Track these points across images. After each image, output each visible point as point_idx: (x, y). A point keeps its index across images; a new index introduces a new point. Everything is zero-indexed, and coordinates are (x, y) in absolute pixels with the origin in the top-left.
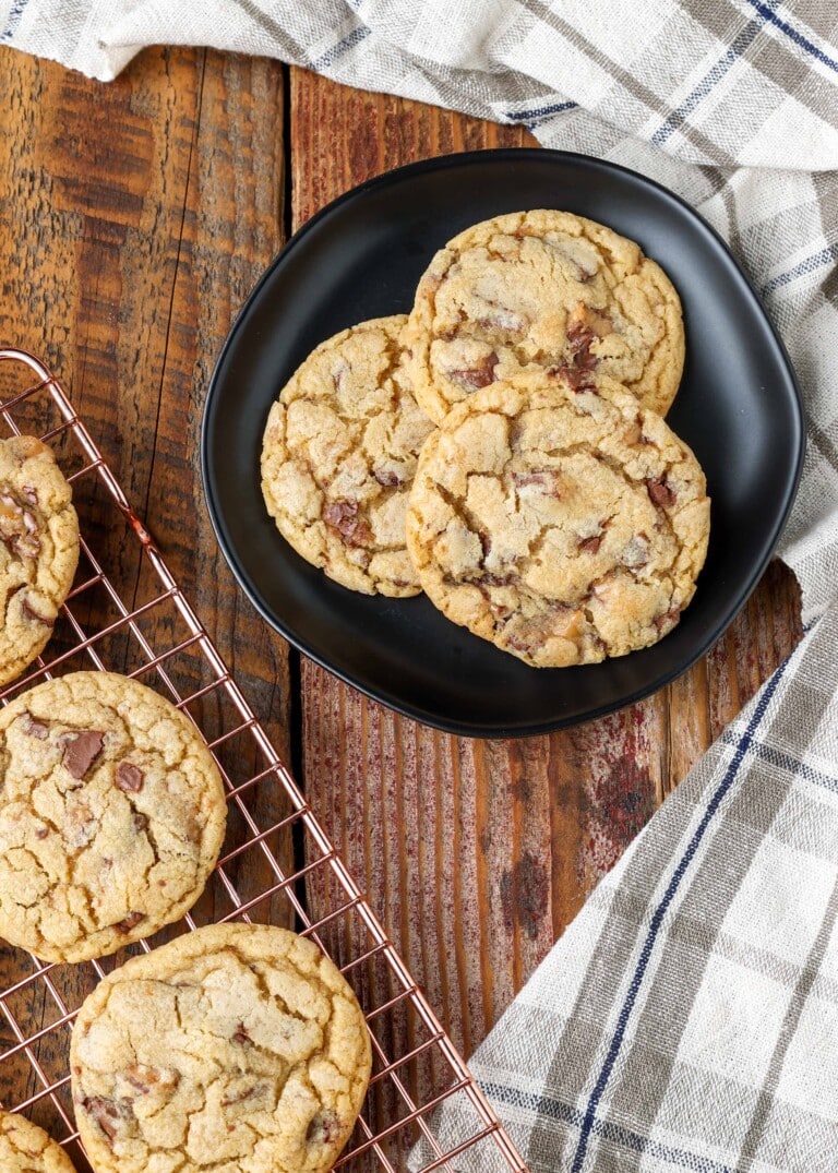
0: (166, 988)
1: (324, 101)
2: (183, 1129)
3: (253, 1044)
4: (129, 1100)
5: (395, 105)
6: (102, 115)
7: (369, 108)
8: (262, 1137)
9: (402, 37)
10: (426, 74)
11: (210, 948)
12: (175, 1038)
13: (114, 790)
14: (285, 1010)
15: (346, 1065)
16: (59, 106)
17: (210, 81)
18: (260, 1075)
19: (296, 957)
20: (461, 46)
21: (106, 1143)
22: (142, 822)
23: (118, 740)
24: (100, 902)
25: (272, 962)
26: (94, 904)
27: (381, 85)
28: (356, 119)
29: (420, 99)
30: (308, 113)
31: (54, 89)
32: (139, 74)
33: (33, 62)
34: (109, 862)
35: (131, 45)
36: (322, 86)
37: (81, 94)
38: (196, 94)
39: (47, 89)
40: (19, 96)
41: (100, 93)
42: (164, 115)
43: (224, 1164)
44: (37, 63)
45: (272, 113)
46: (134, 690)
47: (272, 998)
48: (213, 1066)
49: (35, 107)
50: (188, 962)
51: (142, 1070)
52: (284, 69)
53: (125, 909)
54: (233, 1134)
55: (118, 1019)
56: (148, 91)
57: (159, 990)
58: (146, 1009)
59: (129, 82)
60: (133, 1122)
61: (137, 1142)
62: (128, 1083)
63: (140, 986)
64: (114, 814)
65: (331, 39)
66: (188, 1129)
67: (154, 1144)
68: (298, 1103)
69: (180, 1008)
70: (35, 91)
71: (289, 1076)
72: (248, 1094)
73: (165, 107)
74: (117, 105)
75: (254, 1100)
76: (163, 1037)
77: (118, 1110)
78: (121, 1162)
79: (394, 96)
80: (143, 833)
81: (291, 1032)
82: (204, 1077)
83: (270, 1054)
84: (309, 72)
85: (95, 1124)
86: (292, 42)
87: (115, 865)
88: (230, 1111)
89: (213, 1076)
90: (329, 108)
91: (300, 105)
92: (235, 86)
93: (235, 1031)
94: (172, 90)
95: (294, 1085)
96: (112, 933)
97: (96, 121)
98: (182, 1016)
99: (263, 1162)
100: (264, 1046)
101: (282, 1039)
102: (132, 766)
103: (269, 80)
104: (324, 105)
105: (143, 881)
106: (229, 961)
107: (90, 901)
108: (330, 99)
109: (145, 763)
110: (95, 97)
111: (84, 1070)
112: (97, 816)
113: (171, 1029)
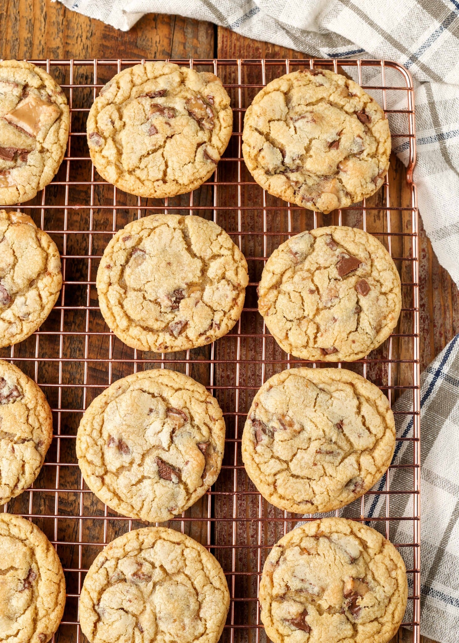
0: (315, 388)
1: (235, 45)
2: (293, 454)
3: (343, 432)
4: (274, 429)
5: (270, 48)
6: (122, 48)
7: (257, 49)
8: (326, 475)
9: (277, 13)
10: (288, 32)
11: (343, 380)
12: (309, 412)
13: (353, 289)
14: (364, 424)
15: (379, 462)
16: (101, 43)
17: (177, 33)
18: (340, 447)
19: (379, 403)
20: (307, 19)
21: (254, 443)
22: (359, 310)
23: (366, 268)
24: (322, 335)
25: (368, 400)
26: (319, 335)
27: (264, 38)
28: (251, 54)
29: (284, 45)
30: (227, 51)
31: (98, 34)
32: (141, 28)
33: (88, 20)
34: (335, 320)
35: (139, 13)
36: (234, 37)
37: (113, 37)
38: (170, 39)
39: (95, 34)
40: (81, 37)
41: (122, 37)
42: (153, 49)
43: (303, 479)
44: (90, 21)
45: (208, 50)
46: (383, 251)
47: (360, 416)
48: (321, 433)
49: (89, 43)
50: (330, 381)
51: (287, 418)
52: (214, 27)
53: (332, 344)
54: (315, 468)
55: (287, 391)
56: (146, 37)
57: (311, 387)
58: (302, 392)
59: (137, 32)
60: (272, 440)
61: (269, 450)
62: (278, 421)
63: (304, 381)
64: (348, 300)
65: (240, 14)
66: (295, 455)
67: (276, 454)
68: (350, 468)
69: (318, 399)
70: (89, 35)
71: (350, 454)
72: (330, 453)
73: (154, 45)
74: (130, 43)
75: (331, 457)
76: (304, 409)
77: (267, 431)
78: (257, 455)
79: (270, 43)
80: (356, 315)
81: (362, 435)
82: (314, 436)
83: (348, 440)
84: (228, 30)
85: (253, 432)
86: (221, 14)
87: (337, 323)
88: (318, 456)
89: (319, 437)
90: (237, 48)
91: (223, 46)
92: (190, 36)
93: (339, 422)
94: (158, 37)
95: (352, 459)
96: (319, 352)
97: (119, 51)
98: (317, 404)
99: (321, 487)
100: (347, 435)
101: (357, 436)
102: (366, 283)
103: (207, 33)
104: (235, 47)
105: (346, 336)
106: (349, 390)
107: (317, 333)
108: (238, 44)
109: (372, 285)
110: (119, 39)
111: (260, 406)
112: (341, 297)
113: (310, 407)
